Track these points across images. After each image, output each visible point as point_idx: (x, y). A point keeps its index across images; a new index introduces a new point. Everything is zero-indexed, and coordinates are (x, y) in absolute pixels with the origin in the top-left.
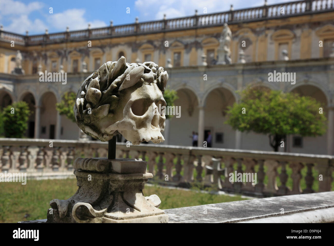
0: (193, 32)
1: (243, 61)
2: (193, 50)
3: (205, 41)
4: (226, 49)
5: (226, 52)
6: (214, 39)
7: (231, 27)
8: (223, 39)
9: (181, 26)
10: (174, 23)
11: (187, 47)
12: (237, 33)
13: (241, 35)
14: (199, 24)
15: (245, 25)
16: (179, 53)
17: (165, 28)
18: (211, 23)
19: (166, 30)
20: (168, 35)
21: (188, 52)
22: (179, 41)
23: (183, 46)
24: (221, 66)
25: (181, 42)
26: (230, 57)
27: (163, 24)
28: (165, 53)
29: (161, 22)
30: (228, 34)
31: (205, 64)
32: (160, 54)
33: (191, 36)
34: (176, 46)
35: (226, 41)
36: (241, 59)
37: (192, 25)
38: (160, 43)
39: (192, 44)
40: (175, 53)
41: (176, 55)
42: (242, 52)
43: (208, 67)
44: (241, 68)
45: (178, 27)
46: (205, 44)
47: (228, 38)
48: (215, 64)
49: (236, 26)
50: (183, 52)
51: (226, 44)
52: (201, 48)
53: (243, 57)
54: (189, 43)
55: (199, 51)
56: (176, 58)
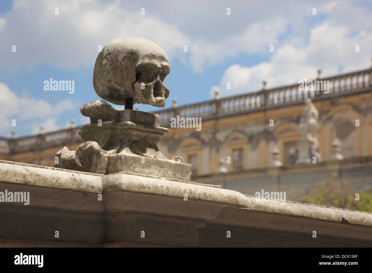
0: (260, 115)
1: (340, 157)
2: (263, 143)
3: (280, 129)
4: (310, 138)
5: (311, 143)
6: (293, 125)
7: (319, 104)
8: (305, 122)
9: (242, 108)
10: (231, 104)
11: (252, 139)
12: (330, 114)
13: (337, 116)
14: (270, 102)
15: (342, 100)
16: (241, 150)
17: (217, 113)
18: (288, 100)
19: (219, 115)
20: (222, 122)
21: (254, 148)
22: (239, 131)
23: (246, 139)
24: (304, 165)
25: (243, 133)
26: (317, 151)
27: (214, 106)
28: (218, 151)
29: (211, 103)
30: (313, 115)
31: (278, 164)
32: (210, 153)
33: (257, 122)
34: (236, 139)
35: (310, 125)
36: (335, 153)
37: (259, 105)
38: (210, 136)
39: (260, 134)
40: (234, 150)
41: (236, 153)
42: (337, 142)
43: (282, 168)
44: (337, 167)
45: (237, 109)
46: (280, 133)
47: (313, 121)
48: (293, 162)
49: (328, 103)
50: (247, 147)
51: (311, 130)
52: (275, 139)
53: (339, 149)
54: (256, 133)
55: (272, 144)
56: (236, 159)
